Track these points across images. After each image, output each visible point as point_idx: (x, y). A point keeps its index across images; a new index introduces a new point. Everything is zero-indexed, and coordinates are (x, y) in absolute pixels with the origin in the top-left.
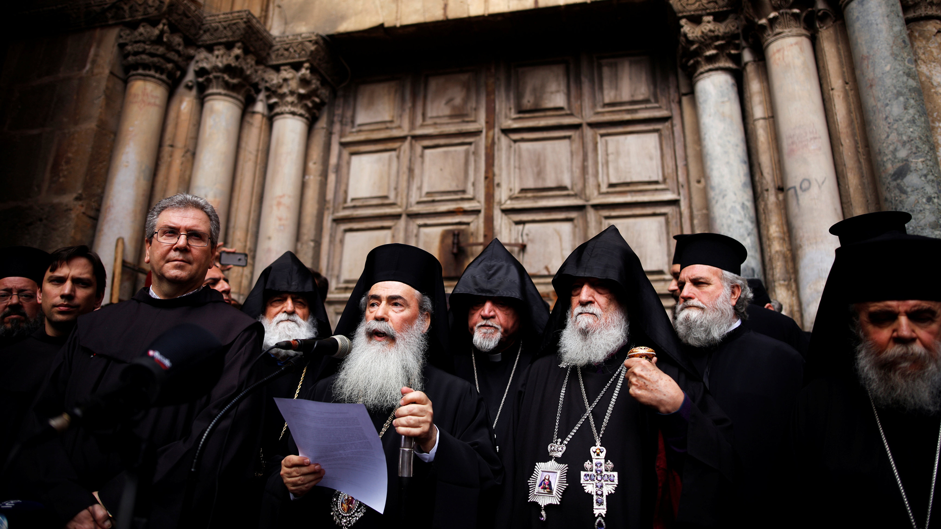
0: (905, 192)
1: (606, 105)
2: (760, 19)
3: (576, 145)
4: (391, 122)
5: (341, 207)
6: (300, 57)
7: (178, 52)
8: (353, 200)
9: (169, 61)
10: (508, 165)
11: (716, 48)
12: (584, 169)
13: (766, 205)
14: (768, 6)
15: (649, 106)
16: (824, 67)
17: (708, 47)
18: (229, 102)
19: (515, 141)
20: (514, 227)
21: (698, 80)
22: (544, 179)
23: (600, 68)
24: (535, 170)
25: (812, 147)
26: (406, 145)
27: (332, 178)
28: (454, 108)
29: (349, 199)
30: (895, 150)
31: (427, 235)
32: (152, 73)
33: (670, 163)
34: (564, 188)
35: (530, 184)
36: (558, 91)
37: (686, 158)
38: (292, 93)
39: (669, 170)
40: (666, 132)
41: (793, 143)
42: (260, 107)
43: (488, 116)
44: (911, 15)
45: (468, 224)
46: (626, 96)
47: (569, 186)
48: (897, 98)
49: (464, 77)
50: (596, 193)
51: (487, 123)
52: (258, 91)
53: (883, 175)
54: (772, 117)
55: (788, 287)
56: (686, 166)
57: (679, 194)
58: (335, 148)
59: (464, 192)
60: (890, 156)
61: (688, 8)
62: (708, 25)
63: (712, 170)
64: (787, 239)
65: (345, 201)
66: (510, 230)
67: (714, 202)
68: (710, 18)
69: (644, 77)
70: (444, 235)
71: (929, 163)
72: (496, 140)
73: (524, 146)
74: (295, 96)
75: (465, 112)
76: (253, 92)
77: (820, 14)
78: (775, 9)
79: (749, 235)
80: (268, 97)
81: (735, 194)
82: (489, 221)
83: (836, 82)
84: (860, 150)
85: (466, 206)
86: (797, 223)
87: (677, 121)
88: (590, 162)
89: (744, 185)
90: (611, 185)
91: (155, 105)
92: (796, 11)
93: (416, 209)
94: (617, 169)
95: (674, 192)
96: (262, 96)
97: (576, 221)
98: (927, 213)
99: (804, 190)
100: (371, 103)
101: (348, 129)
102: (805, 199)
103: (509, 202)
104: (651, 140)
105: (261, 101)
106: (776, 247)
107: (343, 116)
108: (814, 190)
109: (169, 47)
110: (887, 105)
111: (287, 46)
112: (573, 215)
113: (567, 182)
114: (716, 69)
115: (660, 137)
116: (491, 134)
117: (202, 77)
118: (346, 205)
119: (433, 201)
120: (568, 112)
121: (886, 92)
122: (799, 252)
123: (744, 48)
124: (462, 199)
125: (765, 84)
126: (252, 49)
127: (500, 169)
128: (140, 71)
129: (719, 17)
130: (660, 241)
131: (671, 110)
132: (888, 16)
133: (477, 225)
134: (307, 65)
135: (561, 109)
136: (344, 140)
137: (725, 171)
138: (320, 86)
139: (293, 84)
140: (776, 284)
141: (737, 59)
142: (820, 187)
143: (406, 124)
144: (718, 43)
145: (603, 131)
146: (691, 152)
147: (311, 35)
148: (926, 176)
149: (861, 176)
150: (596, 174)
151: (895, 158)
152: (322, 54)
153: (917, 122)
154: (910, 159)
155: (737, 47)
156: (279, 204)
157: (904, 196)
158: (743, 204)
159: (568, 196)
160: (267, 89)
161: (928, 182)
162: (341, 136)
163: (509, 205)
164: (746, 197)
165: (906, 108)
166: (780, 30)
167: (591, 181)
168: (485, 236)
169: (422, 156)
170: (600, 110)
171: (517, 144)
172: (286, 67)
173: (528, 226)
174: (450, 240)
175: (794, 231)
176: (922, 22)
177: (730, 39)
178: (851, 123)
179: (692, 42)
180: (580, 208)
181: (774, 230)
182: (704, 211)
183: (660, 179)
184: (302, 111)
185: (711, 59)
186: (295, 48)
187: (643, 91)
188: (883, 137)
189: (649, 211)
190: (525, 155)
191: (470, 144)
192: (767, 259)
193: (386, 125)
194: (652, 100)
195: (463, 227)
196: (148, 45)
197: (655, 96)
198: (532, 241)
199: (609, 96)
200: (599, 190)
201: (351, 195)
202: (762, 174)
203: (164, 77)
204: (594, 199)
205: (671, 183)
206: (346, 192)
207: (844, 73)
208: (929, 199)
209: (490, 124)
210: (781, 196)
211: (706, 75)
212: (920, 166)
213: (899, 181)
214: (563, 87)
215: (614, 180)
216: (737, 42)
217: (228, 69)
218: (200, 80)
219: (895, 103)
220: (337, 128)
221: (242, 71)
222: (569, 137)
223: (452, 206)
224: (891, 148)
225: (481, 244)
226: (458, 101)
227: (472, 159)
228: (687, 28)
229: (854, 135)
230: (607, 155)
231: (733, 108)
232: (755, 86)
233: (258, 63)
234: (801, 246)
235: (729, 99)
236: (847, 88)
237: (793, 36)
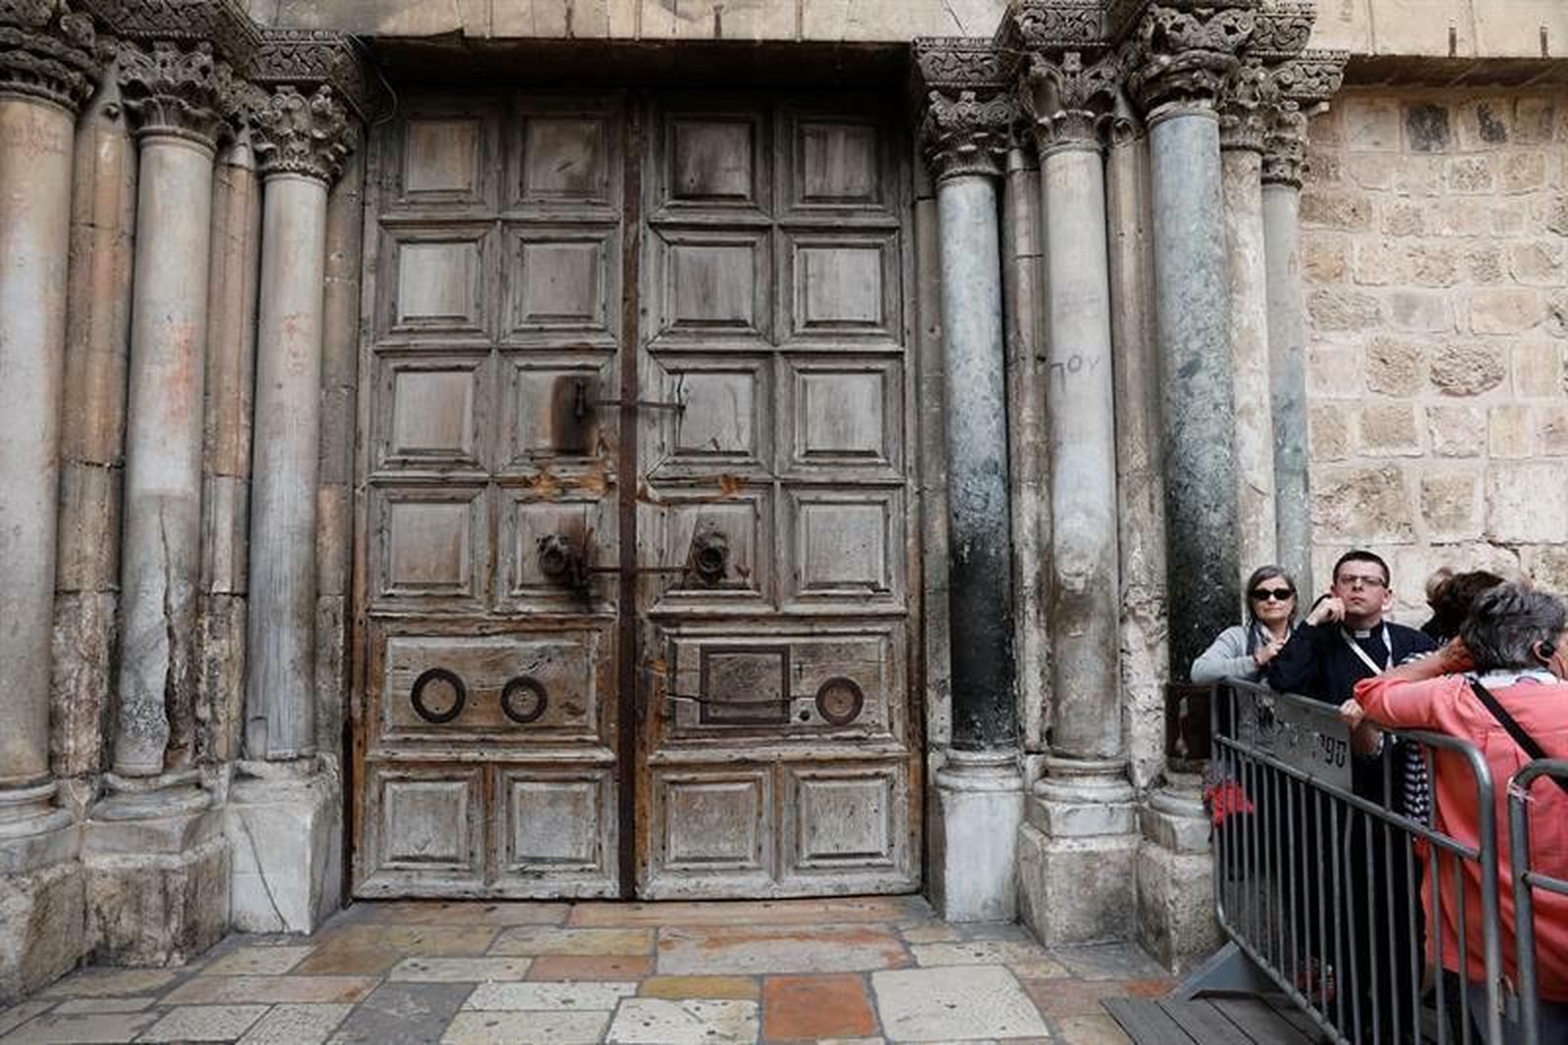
0: (1191, 395)
1: (806, 199)
2: (1042, 115)
3: (762, 258)
4: (468, 192)
5: (387, 330)
6: (312, 73)
7: (87, 50)
8: (406, 319)
9: (72, 66)
10: (659, 280)
11: (975, 141)
12: (772, 297)
13: (1020, 378)
14: (1055, 103)
15: (869, 206)
16: (1115, 198)
17: (964, 138)
18: (193, 149)
19: (670, 243)
20: (666, 377)
21: (944, 186)
22: (713, 308)
23: (801, 137)
24: (700, 291)
25: (1089, 312)
26: (494, 234)
27: (370, 280)
28: (571, 178)
29: (400, 319)
30: (1187, 339)
31: (533, 383)
32: (42, 87)
33: (893, 295)
34: (744, 324)
35: (693, 314)
36: (737, 169)
37: (916, 292)
38: (300, 135)
39: (892, 307)
40: (890, 250)
41: (1066, 304)
42: (243, 156)
43: (627, 200)
44: (1227, 141)
45: (597, 369)
46: (837, 188)
47: (750, 321)
48: (1198, 271)
49: (590, 128)
50: (787, 333)
51: (626, 210)
52: (238, 128)
53: (1170, 368)
54: (1041, 257)
55: (1038, 490)
56: (916, 304)
57: (903, 345)
58: (372, 230)
59: (589, 318)
60: (1181, 346)
61: (944, 75)
62: (968, 106)
63: (955, 321)
64: (1042, 426)
65: (394, 322)
66: (661, 382)
67: (953, 367)
68: (971, 95)
69: (864, 159)
70: (560, 385)
71: (1222, 359)
72: (641, 239)
73: (684, 251)
74: (307, 140)
75: (590, 188)
76: (232, 132)
77: (1119, 124)
78: (1064, 106)
79: (995, 416)
80: (255, 138)
81: (982, 359)
82: (630, 367)
83: (1128, 225)
84: (1146, 325)
85: (593, 340)
86: (1059, 412)
87: (907, 235)
88: (781, 287)
89: (995, 347)
90: (810, 324)
91: (55, 150)
92: (1090, 114)
93: (513, 341)
94: (819, 300)
95: (896, 341)
96: (244, 136)
97: (757, 375)
98: (1211, 423)
99: (1073, 371)
100: (431, 154)
101: (391, 197)
102: (1073, 382)
103: (659, 338)
104: (869, 260)
105: (244, 145)
106: (1027, 437)
107: (382, 173)
108: (1085, 370)
109: (69, 40)
110: (1186, 277)
111: (288, 50)
112: (754, 364)
113: (747, 315)
114: (973, 174)
115: (882, 255)
116: (632, 229)
117: (134, 98)
118: (395, 328)
119: (541, 330)
120: (752, 204)
121: (1188, 258)
122: (1058, 451)
123: (1012, 148)
124: (587, 330)
125: (1036, 206)
126: (226, 53)
127: (646, 286)
128: (16, 83)
129: (983, 95)
130: (873, 409)
131: (899, 217)
132: (1203, 154)
133: (610, 371)
134: (326, 88)
135: (742, 197)
136: (385, 217)
137: (972, 325)
138: (345, 123)
139: (302, 121)
140: (1024, 485)
141: (1001, 161)
142: (1093, 367)
143: (491, 197)
144: (978, 135)
145: (801, 240)
146: (923, 285)
147: (333, 35)
148: (1216, 376)
149: (1143, 360)
150: (789, 306)
151: (1187, 348)
152: (351, 68)
153: (1217, 306)
154: (1203, 352)
155: (1003, 144)
156: (291, 329)
157: (1189, 399)
158: (992, 373)
159: (748, 335)
160: (253, 124)
161: (1218, 384)
162: (381, 211)
163: (660, 344)
164: (994, 363)
165: (1207, 285)
166: (1066, 139)
167: (781, 314)
168: (624, 390)
169: (520, 254)
170: (799, 206)
171: (673, 248)
172: (287, 88)
173: (687, 377)
174: (568, 394)
175: (1055, 422)
176: (1237, 153)
177: (996, 130)
178: (1139, 285)
179: (943, 129)
180: (766, 355)
181: (1027, 414)
182: (938, 374)
183: (879, 319)
184: (317, 169)
185: (966, 157)
186: (303, 55)
187: (862, 181)
188: (1177, 318)
189: (861, 365)
190: (684, 266)
191: (599, 241)
192: (1013, 450)
193: (458, 197)
194: (874, 198)
195: (589, 373)
196: (27, 33)
197: (879, 193)
198: (694, 400)
199: (813, 184)
200: (792, 330)
201: (404, 311)
202: (1019, 333)
203: (65, 97)
204: (786, 342)
205: (893, 327)
206: (394, 306)
207: (1138, 215)
208: (1216, 406)
209: (632, 213)
210: (1040, 368)
211: (957, 179)
212: (1213, 363)
213: (1186, 379)
214: (745, 163)
215: (813, 317)
216: (1004, 136)
217: (188, 90)
218: (133, 103)
219: (1196, 275)
220: (373, 194)
221: (212, 95)
222: (752, 244)
223: (572, 340)
224: (1184, 334)
225: (618, 403)
226: (579, 167)
227: (602, 265)
228: (937, 104)
229: (1141, 303)
230: (807, 277)
231: (988, 234)
232: (1021, 208)
233: (235, 75)
234: (1061, 443)
235: (986, 221)
236: (1140, 236)
237: (1081, 149)
